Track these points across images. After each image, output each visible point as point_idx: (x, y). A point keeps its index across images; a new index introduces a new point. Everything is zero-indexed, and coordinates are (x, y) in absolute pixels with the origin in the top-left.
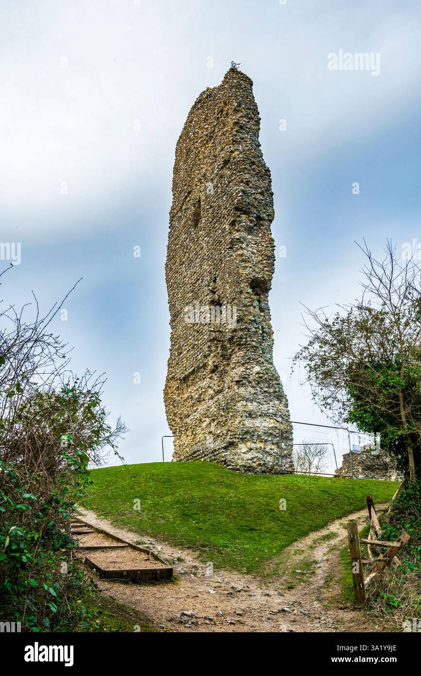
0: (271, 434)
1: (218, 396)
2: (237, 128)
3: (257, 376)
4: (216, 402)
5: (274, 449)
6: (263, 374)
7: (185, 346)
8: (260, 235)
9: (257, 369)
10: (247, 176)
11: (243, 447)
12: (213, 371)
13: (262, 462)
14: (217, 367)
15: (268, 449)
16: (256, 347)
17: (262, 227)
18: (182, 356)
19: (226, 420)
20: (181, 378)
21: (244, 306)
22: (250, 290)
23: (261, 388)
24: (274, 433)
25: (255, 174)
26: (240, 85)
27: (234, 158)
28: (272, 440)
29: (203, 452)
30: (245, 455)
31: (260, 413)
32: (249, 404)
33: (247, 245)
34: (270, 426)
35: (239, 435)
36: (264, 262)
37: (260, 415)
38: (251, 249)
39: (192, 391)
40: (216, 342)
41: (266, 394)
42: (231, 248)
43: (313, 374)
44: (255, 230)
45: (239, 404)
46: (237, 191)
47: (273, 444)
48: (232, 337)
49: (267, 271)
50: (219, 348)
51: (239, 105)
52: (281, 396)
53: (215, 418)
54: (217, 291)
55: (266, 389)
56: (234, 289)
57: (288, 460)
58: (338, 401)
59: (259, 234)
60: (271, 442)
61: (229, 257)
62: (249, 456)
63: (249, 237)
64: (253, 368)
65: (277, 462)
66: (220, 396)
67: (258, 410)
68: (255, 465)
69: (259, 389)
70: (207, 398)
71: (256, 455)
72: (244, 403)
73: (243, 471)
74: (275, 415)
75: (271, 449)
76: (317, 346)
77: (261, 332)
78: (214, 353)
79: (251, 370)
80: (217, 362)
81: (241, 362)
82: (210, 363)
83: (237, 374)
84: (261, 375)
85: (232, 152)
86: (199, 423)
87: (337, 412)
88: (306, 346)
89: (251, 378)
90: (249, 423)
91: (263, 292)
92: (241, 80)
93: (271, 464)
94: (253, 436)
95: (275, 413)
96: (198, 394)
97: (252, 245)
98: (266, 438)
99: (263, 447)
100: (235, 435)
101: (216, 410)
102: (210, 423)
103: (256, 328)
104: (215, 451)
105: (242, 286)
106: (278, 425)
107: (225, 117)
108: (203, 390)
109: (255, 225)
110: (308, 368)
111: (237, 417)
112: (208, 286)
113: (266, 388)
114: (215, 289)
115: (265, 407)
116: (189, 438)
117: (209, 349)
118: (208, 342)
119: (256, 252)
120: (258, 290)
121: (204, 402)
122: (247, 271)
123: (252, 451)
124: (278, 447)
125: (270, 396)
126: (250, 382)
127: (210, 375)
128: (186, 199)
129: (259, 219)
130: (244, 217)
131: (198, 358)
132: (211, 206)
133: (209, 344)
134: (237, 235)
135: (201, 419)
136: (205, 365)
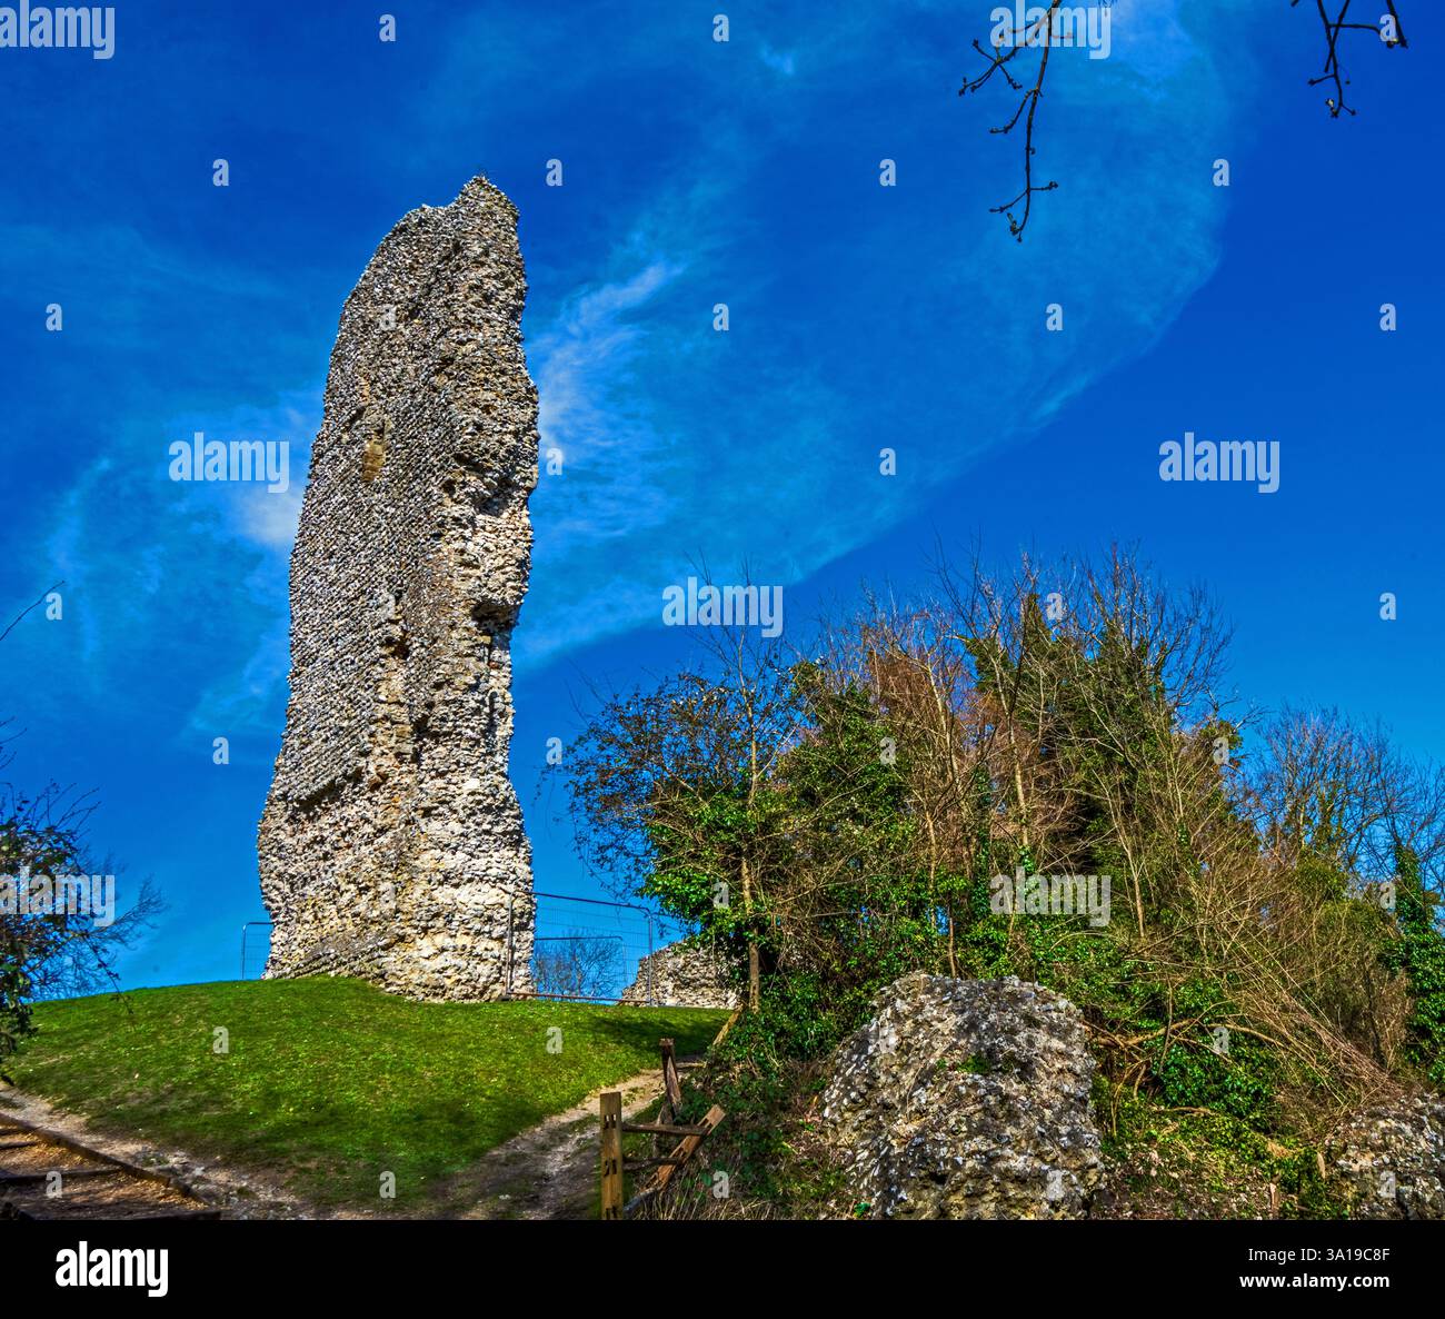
0: (490, 918)
1: (382, 839)
2: (477, 297)
3: (471, 798)
4: (375, 850)
5: (492, 949)
6: (483, 794)
7: (319, 729)
8: (505, 517)
9: (473, 784)
10: (490, 396)
11: (426, 946)
12: (376, 787)
13: (464, 977)
14: (385, 776)
15: (479, 950)
17: (509, 500)
18: (308, 750)
20: (303, 798)
21: (457, 655)
22: (472, 624)
23: (477, 824)
24: (497, 917)
25: (506, 395)
26: (492, 214)
27: (465, 355)
28: (490, 931)
29: (336, 957)
30: (428, 963)
31: (469, 876)
32: (448, 855)
33: (475, 533)
34: (488, 901)
35: (420, 920)
36: (508, 571)
37: (470, 880)
38: (482, 542)
39: (325, 827)
40: (388, 724)
41: (488, 837)
42: (439, 535)
43: (581, 800)
44: (496, 504)
45: (426, 856)
46: (464, 423)
47: (491, 938)
48: (425, 718)
49: (512, 588)
50: (394, 738)
51: (486, 254)
53: (371, 884)
54: (400, 619)
55: (489, 827)
56: (439, 620)
57: (522, 972)
58: (627, 855)
59: (501, 516)
60: (488, 935)
61: (433, 553)
62: (439, 963)
63: (481, 517)
64: (463, 781)
65: (497, 975)
66: (386, 839)
67: (467, 869)
68: (448, 982)
69: (472, 825)
70: (357, 842)
71: (453, 961)
72: (438, 853)
73: (422, 996)
74: (502, 880)
75: (486, 949)
76: (593, 745)
77: (487, 710)
78: (382, 748)
79: (460, 786)
80: (388, 767)
81: (439, 768)
82: (372, 768)
84: (480, 797)
85: (462, 343)
86: (334, 895)
87: (621, 876)
88: (572, 745)
89: (458, 803)
90: (444, 895)
91: (501, 629)
92: (496, 204)
93: (484, 979)
94: (451, 921)
95: (502, 876)
96: (338, 833)
97: (485, 533)
98: (478, 926)
99: (469, 946)
100: (411, 919)
101: (374, 867)
102: (357, 896)
104: (363, 953)
105: (456, 614)
106: (505, 899)
107: (452, 272)
108: (350, 824)
109: (496, 495)
110: (572, 788)
111: (418, 883)
112: (383, 608)
113: (488, 824)
114: (397, 614)
115: (480, 863)
116: (306, 926)
117: (372, 739)
118: (371, 723)
119: (492, 548)
120: (490, 624)
121: (349, 850)
122: (471, 584)
123: (445, 953)
125: (495, 841)
126: (455, 812)
127: (369, 795)
128: (352, 421)
129: (505, 483)
130: (473, 476)
131: (345, 757)
132: (406, 445)
133: (373, 727)
134: (454, 511)
135: (339, 887)
136: (361, 773)
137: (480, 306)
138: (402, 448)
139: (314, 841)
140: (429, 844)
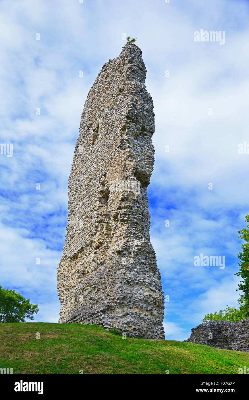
0: (146, 301)
1: (100, 268)
3: (136, 248)
4: (98, 272)
5: (148, 315)
8: (144, 142)
9: (137, 242)
10: (137, 98)
11: (119, 312)
12: (98, 247)
13: (137, 327)
14: (101, 243)
15: (142, 315)
16: (137, 223)
17: (145, 136)
18: (73, 239)
19: (106, 287)
22: (134, 177)
23: (139, 259)
24: (149, 301)
25: (142, 98)
28: (146, 307)
29: (83, 316)
30: (122, 320)
31: (137, 281)
32: (128, 272)
33: (134, 147)
34: (145, 294)
35: (117, 300)
36: (146, 160)
37: (137, 283)
38: (136, 150)
39: (79, 266)
40: (102, 223)
41: (143, 265)
42: (121, 147)
44: (140, 138)
45: (119, 272)
46: (128, 104)
47: (147, 310)
49: (148, 167)
50: (105, 228)
53: (96, 286)
54: (106, 184)
55: (144, 261)
56: (121, 176)
59: (142, 141)
60: (145, 309)
61: (118, 153)
62: (125, 320)
63: (135, 141)
64: (133, 241)
65: (150, 328)
66: (102, 267)
67: (136, 279)
68: (130, 329)
69: (137, 260)
70: (90, 271)
71: (132, 320)
72: (124, 271)
74: (150, 284)
75: (145, 315)
78: (100, 232)
80: (102, 239)
81: (123, 235)
83: (119, 245)
84: (139, 248)
85: (126, 84)
86: (82, 291)
89: (131, 250)
90: (127, 289)
91: (143, 185)
93: (145, 329)
94: (130, 301)
95: (150, 283)
96: (84, 268)
97: (137, 147)
98: (142, 304)
99: (138, 313)
100: (113, 299)
101: (97, 279)
102: (91, 291)
103: (137, 207)
104: (94, 314)
105: (128, 173)
106: (152, 293)
107: (121, 67)
109: (140, 134)
111: (116, 284)
112: (100, 180)
114: (105, 182)
115: (141, 277)
116: (73, 305)
117: (96, 229)
118: (96, 223)
119: (140, 152)
121: (87, 274)
122: (133, 163)
123: (128, 316)
124: (152, 314)
125: (146, 268)
126: (130, 253)
127: (96, 251)
128: (88, 129)
129: (143, 129)
130: (132, 124)
131: (86, 238)
132: (107, 124)
133: (97, 224)
134: (126, 137)
135: (84, 288)
136: (91, 243)
137: (131, 74)
138: (106, 126)
140: (120, 267)
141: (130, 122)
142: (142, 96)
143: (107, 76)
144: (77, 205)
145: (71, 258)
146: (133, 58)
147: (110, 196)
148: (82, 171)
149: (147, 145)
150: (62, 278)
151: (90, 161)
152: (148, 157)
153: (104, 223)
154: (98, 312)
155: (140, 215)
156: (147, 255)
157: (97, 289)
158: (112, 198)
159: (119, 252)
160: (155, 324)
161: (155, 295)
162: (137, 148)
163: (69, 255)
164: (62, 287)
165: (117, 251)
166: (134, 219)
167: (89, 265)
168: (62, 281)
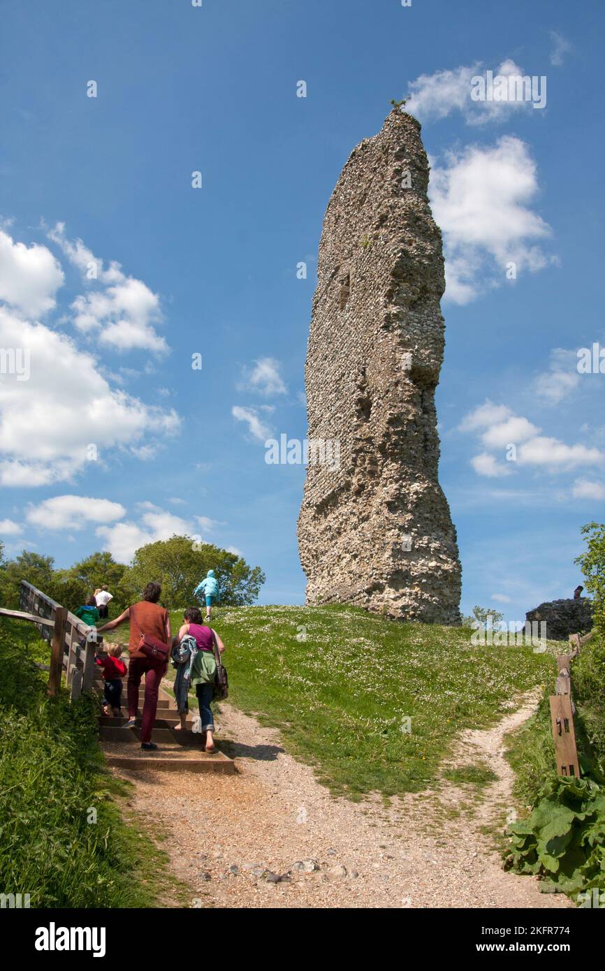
0: (432, 575)
1: (363, 525)
3: (415, 496)
4: (359, 532)
6: (424, 494)
8: (426, 312)
10: (411, 234)
11: (391, 592)
12: (358, 493)
14: (362, 487)
15: (425, 595)
16: (415, 457)
17: (428, 302)
18: (319, 475)
19: (371, 556)
20: (319, 503)
22: (409, 381)
23: (420, 514)
24: (436, 575)
29: (340, 597)
30: (394, 603)
31: (417, 547)
32: (403, 533)
33: (408, 324)
34: (430, 565)
35: (387, 574)
36: (431, 346)
37: (418, 550)
38: (413, 329)
39: (331, 520)
40: (362, 454)
41: (426, 523)
42: (385, 327)
44: (419, 305)
45: (389, 534)
46: (396, 251)
47: (433, 588)
48: (384, 444)
49: (433, 358)
50: (367, 462)
52: (447, 526)
53: (358, 553)
54: (366, 387)
55: (427, 516)
56: (388, 379)
57: (454, 612)
59: (424, 311)
60: (431, 586)
61: (382, 338)
62: (400, 603)
63: (411, 313)
64: (410, 485)
65: (439, 613)
66: (365, 525)
67: (415, 542)
68: (408, 615)
69: (417, 514)
70: (349, 528)
71: (410, 603)
72: (396, 531)
74: (439, 551)
75: (430, 596)
77: (423, 439)
78: (360, 468)
79: (408, 488)
80: (364, 480)
81: (394, 476)
82: (354, 480)
83: (388, 493)
84: (420, 496)
86: (338, 561)
89: (407, 499)
91: (428, 387)
93: (430, 615)
94: (407, 577)
95: (438, 548)
96: (338, 523)
97: (414, 324)
98: (425, 581)
99: (419, 593)
100: (382, 574)
101: (359, 542)
102: (350, 561)
103: (416, 431)
104: (355, 595)
105: (399, 375)
106: (440, 564)
108: (344, 517)
109: (420, 299)
111: (385, 551)
112: (355, 380)
113: (427, 513)
114: (364, 384)
115: (424, 540)
116: (324, 580)
117: (354, 463)
118: (353, 453)
119: (419, 333)
120: (421, 383)
121: (344, 533)
123: (405, 597)
124: (441, 594)
125: (432, 525)
127: (354, 498)
128: (332, 276)
129: (424, 290)
130: (404, 285)
131: (339, 476)
132: (363, 278)
133: (354, 456)
134: (394, 310)
135: (340, 555)
136: (348, 485)
138: (361, 281)
139: (326, 529)
140: (391, 526)
141: (400, 281)
142: (420, 229)
143: (359, 175)
144: (322, 416)
145: (317, 506)
146: (402, 150)
147: (373, 412)
148: (326, 357)
149: (431, 318)
150: (306, 537)
151: (338, 341)
152: (433, 341)
153: (366, 452)
154: (360, 592)
155: (420, 444)
156: (434, 505)
157: (359, 557)
158: (375, 415)
159: (388, 504)
160: (446, 608)
161: (446, 567)
162: (413, 326)
163: (314, 501)
164: (306, 551)
165: (386, 503)
166: (411, 451)
167: (346, 520)
168: (306, 541)
